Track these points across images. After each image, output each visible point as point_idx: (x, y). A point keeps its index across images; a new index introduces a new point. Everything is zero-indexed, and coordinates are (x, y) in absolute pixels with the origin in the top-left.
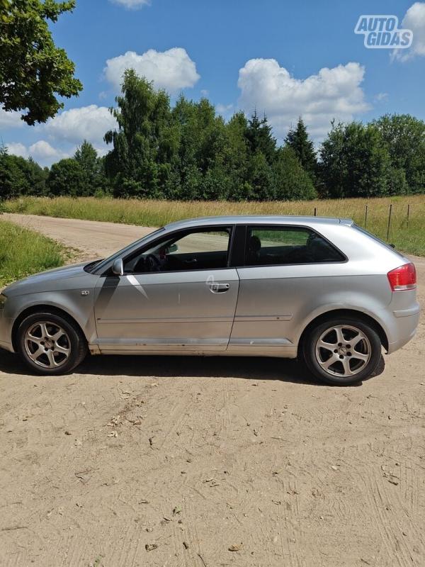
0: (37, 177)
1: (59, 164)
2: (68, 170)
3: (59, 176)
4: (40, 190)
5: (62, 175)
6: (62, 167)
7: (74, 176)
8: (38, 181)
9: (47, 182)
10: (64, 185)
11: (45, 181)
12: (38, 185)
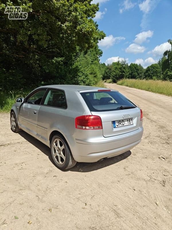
0: (141, 72)
1: (151, 66)
2: (154, 69)
3: (150, 71)
4: (141, 77)
5: (151, 71)
6: (151, 67)
7: (156, 71)
8: (141, 73)
9: (145, 73)
10: (151, 75)
11: (143, 73)
12: (140, 75)
